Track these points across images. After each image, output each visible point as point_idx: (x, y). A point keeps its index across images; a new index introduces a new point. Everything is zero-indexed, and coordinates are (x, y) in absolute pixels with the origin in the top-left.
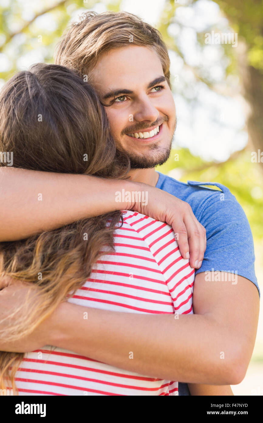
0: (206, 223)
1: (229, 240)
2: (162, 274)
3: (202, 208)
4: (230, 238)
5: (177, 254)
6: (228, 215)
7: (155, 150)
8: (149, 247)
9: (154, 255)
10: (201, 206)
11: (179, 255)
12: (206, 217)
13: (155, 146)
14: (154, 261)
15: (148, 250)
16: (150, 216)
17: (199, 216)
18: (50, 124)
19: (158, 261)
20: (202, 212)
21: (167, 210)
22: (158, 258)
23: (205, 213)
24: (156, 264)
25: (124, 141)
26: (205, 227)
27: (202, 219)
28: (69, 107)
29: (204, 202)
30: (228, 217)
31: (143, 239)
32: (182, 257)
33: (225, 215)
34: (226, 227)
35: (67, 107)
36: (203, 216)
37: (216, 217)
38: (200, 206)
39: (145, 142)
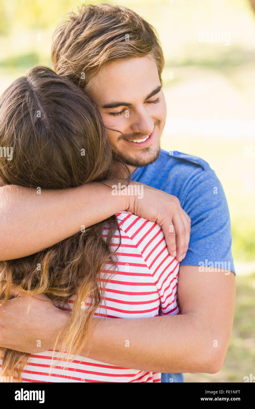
0: (190, 209)
1: (210, 228)
2: (152, 277)
3: (185, 191)
4: (211, 226)
5: (166, 253)
6: (210, 200)
7: (147, 153)
8: (141, 254)
9: (146, 260)
10: (185, 189)
11: (167, 254)
12: (189, 203)
13: (147, 149)
14: (145, 266)
15: (140, 256)
16: (142, 217)
17: (183, 200)
18: (53, 152)
19: (148, 265)
20: (185, 196)
21: (158, 214)
22: (148, 263)
23: (188, 198)
24: (147, 268)
25: (120, 145)
26: (188, 214)
27: (185, 203)
28: (71, 133)
29: (188, 183)
30: (210, 203)
31: (136, 246)
32: (169, 255)
33: (207, 200)
34: (208, 216)
35: (69, 134)
36: (186, 201)
37: (198, 203)
38: (183, 188)
39: (139, 146)
